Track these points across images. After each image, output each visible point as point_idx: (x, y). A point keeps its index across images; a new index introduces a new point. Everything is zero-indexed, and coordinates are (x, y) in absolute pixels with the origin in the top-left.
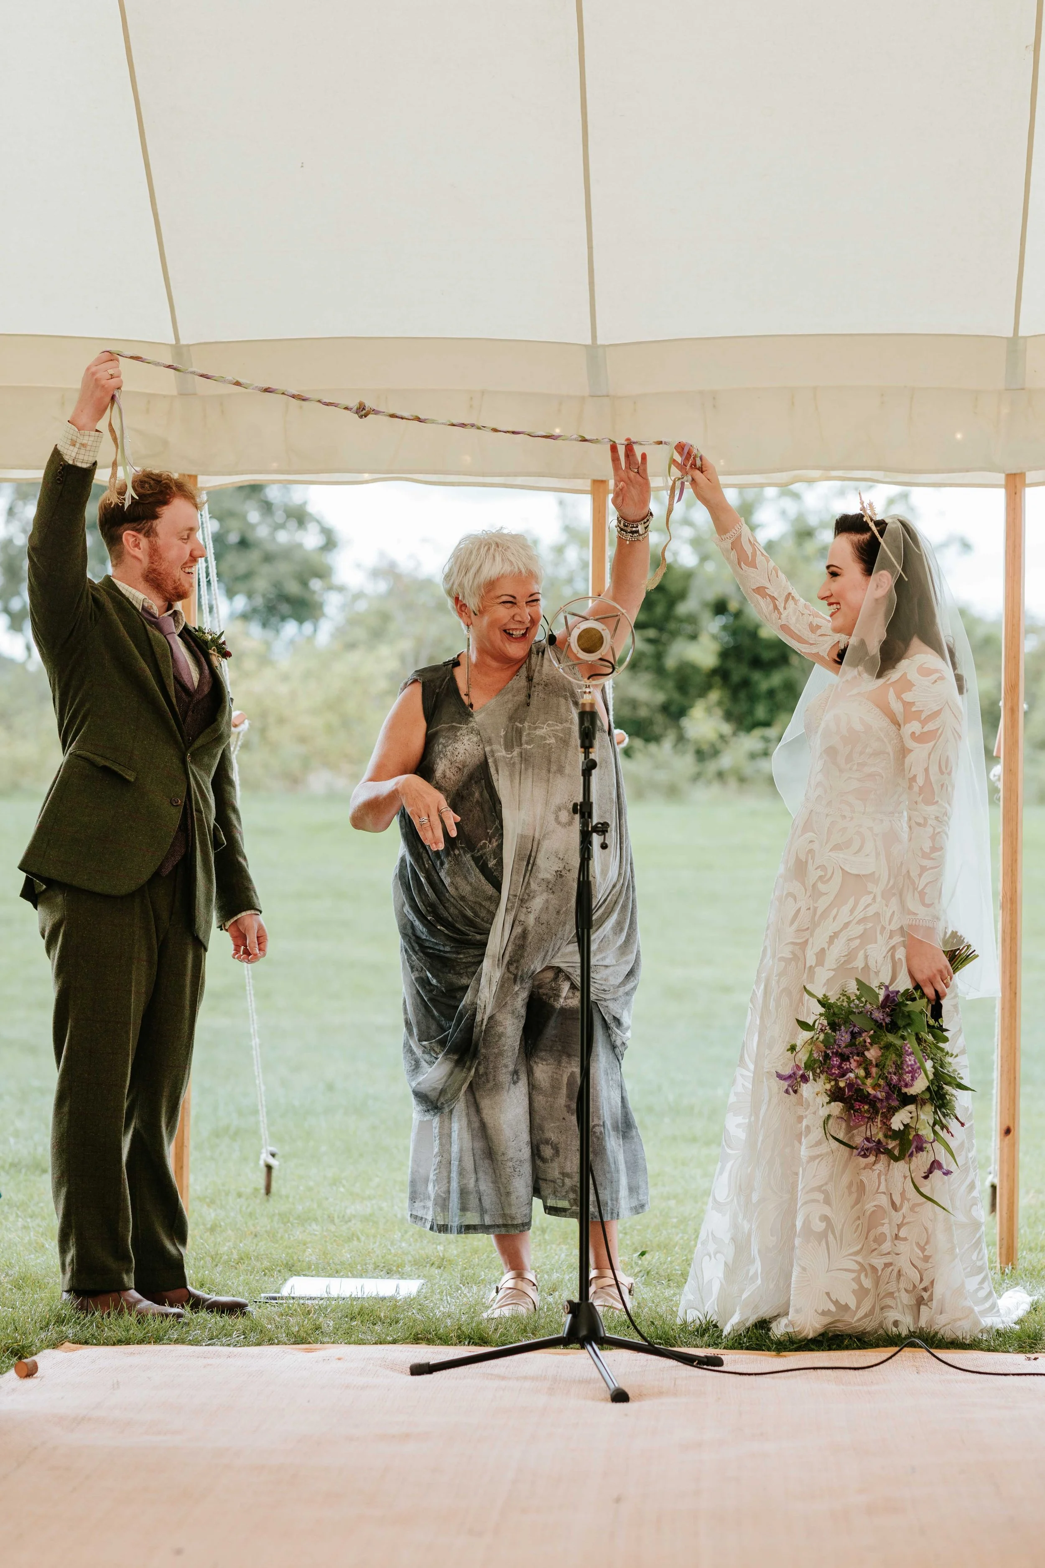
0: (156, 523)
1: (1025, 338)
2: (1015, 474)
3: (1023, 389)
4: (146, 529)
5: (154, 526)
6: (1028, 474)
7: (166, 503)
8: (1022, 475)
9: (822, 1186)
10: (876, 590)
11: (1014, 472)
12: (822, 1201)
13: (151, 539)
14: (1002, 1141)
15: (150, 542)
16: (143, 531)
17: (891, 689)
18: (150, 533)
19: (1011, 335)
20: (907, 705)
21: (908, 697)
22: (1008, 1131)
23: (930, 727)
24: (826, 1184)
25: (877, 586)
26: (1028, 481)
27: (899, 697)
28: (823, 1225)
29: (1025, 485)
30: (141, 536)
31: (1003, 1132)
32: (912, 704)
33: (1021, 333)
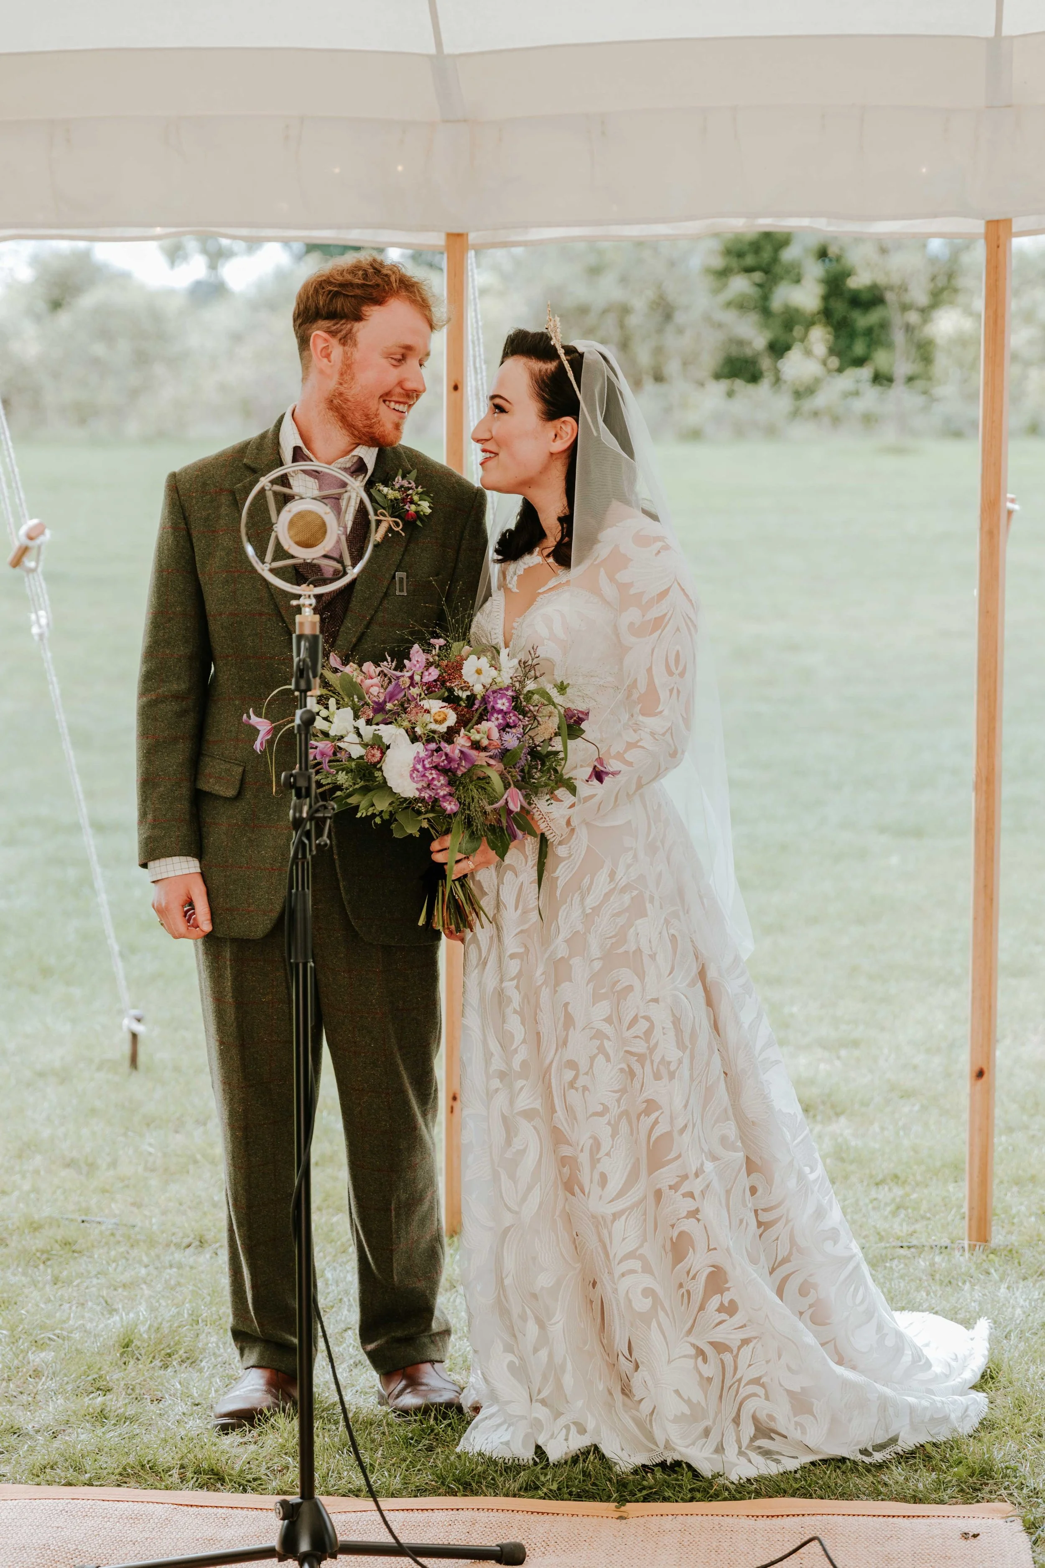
0: (357, 326)
1: (1012, 38)
2: (998, 221)
3: (1009, 106)
4: (344, 332)
5: (354, 330)
6: (1014, 220)
7: (379, 301)
8: (1008, 222)
9: (637, 1249)
10: (554, 441)
11: (996, 218)
12: (640, 1270)
13: (346, 348)
14: (973, 1086)
15: (345, 353)
16: (339, 335)
17: (602, 569)
18: (346, 340)
19: (991, 33)
20: (623, 588)
21: (623, 577)
22: (980, 1074)
23: (655, 613)
24: (641, 1246)
25: (556, 436)
26: (1015, 229)
27: (612, 579)
28: (649, 1301)
29: (1010, 234)
30: (334, 342)
31: (974, 1074)
32: (631, 585)
33: (1006, 31)
